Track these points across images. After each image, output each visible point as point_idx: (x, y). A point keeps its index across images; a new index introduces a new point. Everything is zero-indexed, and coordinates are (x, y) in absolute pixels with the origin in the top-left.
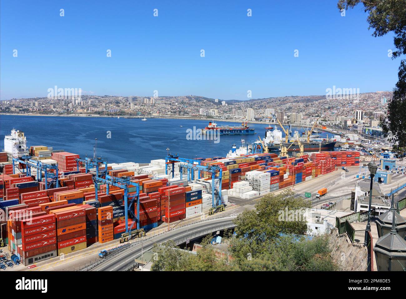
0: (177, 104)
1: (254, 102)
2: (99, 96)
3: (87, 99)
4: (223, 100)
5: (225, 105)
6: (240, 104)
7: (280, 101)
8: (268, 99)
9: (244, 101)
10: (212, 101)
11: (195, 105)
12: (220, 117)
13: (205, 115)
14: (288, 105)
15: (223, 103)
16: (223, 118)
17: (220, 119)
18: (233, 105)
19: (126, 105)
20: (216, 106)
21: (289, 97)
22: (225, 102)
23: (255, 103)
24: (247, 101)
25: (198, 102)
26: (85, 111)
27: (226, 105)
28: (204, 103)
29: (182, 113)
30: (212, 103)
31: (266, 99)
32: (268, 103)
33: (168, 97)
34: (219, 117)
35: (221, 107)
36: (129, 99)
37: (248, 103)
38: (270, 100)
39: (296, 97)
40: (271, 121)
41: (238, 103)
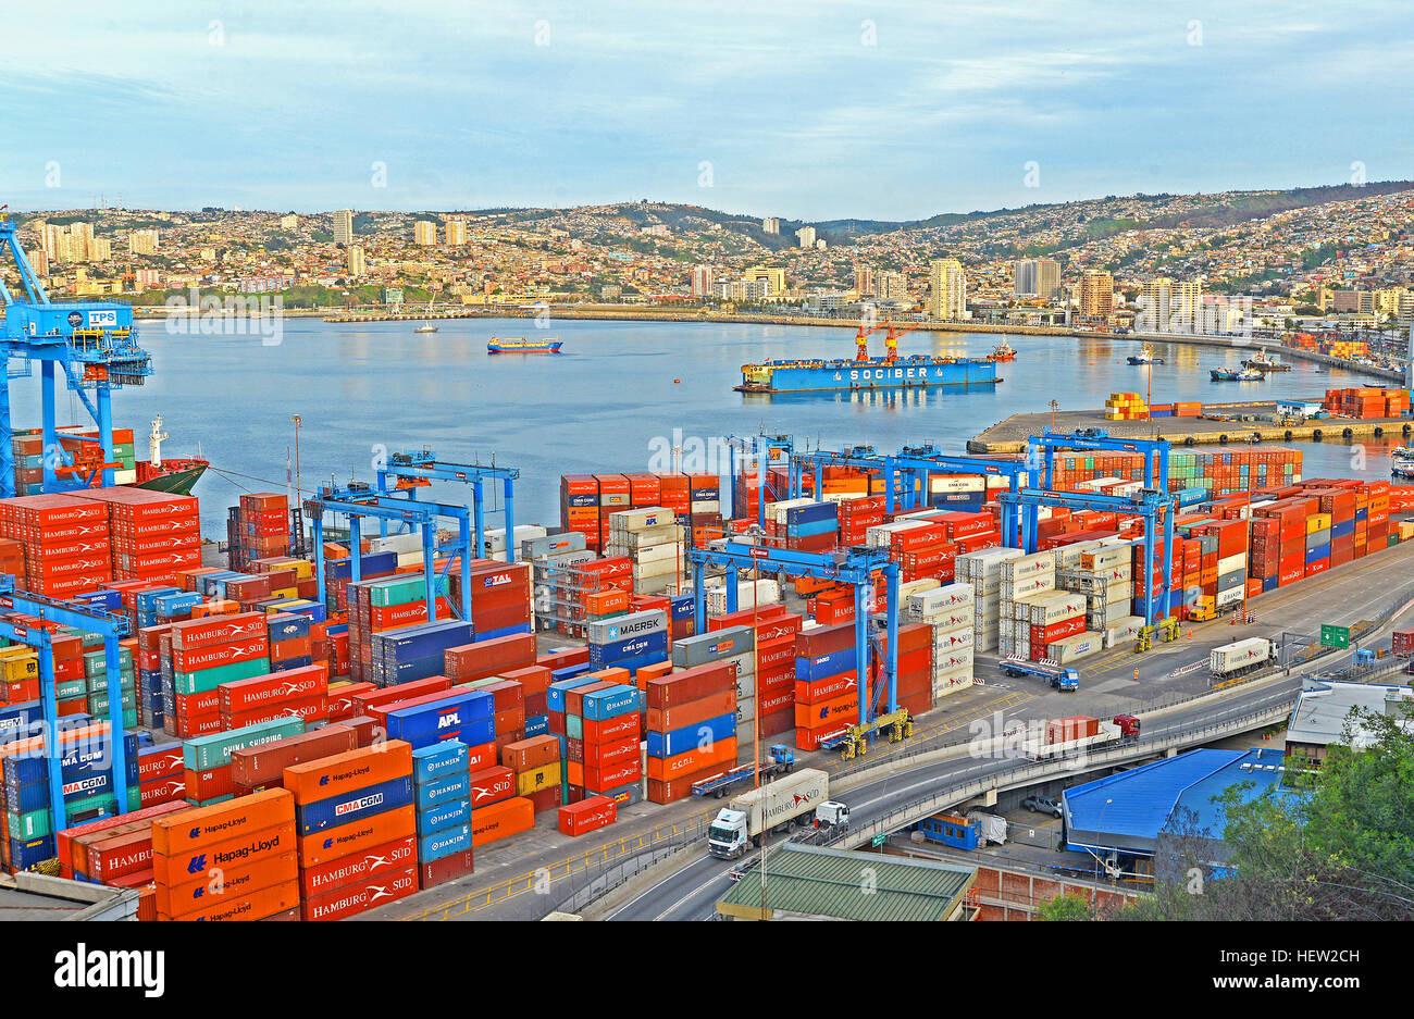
0: (576, 244)
1: (955, 228)
2: (175, 214)
3: (112, 228)
4: (799, 225)
5: (814, 244)
6: (888, 240)
7: (1081, 220)
8: (1020, 211)
9: (907, 226)
10: (752, 226)
11: (667, 252)
12: (799, 304)
13: (725, 298)
14: (1125, 242)
15: (807, 236)
16: (815, 310)
17: (797, 314)
18: (853, 243)
19: (322, 257)
20: (767, 251)
21: (1128, 199)
22: (813, 230)
23: (960, 233)
24: (918, 224)
25: (681, 231)
26: (117, 288)
27: (822, 244)
28: (711, 239)
29: (607, 292)
30: (748, 239)
31: (1014, 212)
32: (1024, 232)
33: (525, 210)
34: (791, 305)
35: (794, 256)
36: (336, 228)
37: (926, 237)
38: (1032, 217)
39: (1159, 202)
40: (1051, 318)
41: (874, 237)
